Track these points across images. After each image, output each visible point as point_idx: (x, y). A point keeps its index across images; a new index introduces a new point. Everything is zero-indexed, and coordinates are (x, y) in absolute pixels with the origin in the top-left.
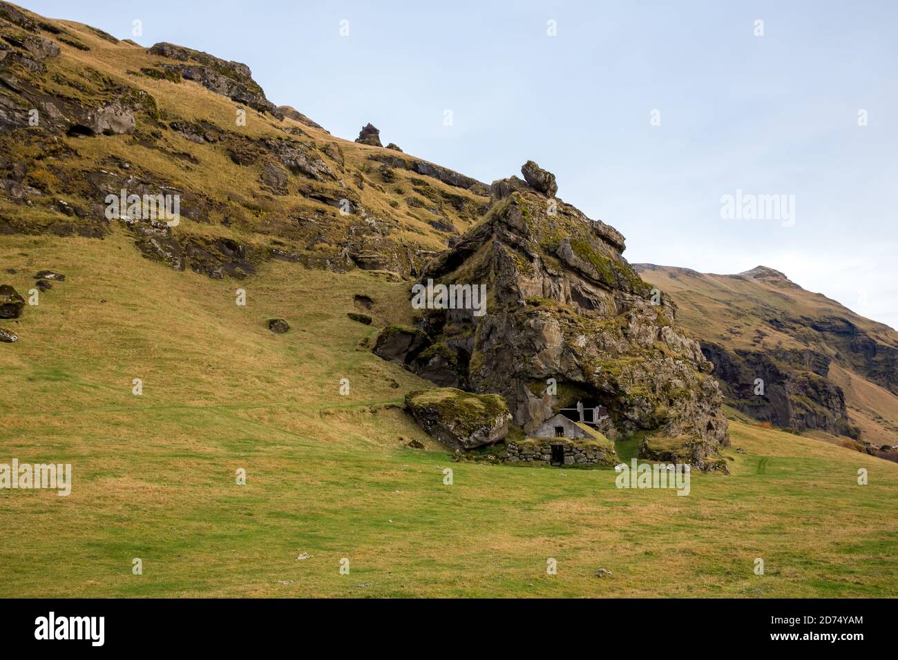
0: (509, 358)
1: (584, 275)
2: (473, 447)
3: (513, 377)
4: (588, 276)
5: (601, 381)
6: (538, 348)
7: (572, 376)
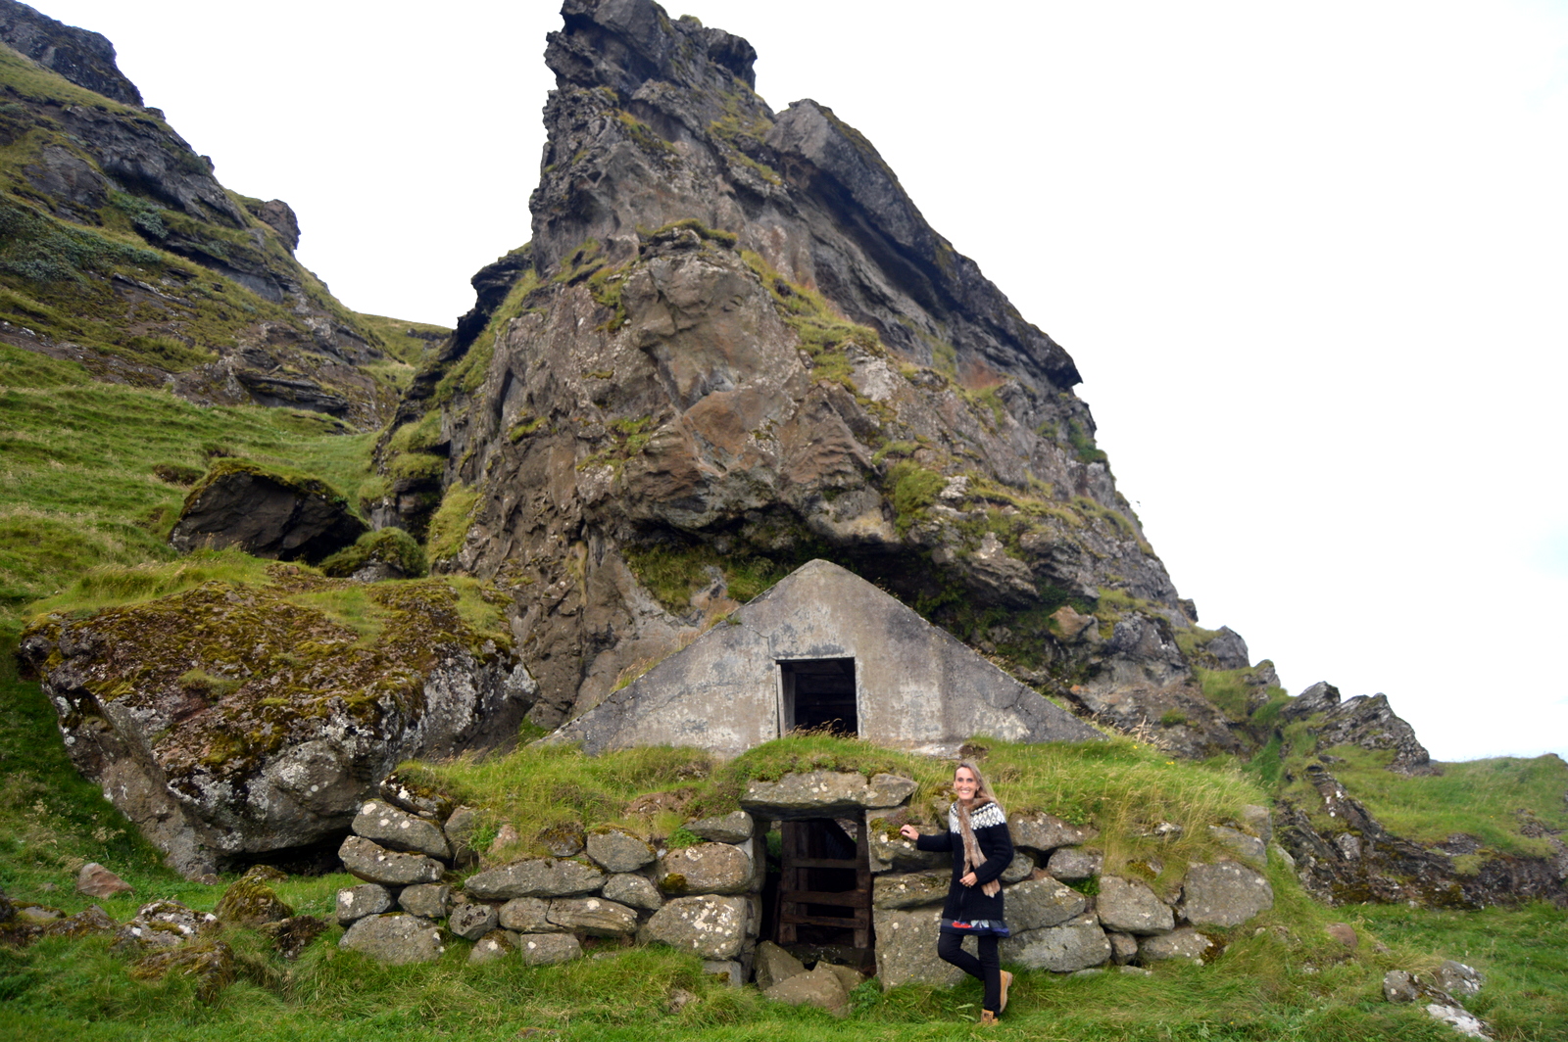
0: (562, 464)
1: (860, 220)
2: (279, 842)
3: (575, 536)
4: (875, 227)
5: (970, 534)
6: (684, 384)
7: (838, 519)
